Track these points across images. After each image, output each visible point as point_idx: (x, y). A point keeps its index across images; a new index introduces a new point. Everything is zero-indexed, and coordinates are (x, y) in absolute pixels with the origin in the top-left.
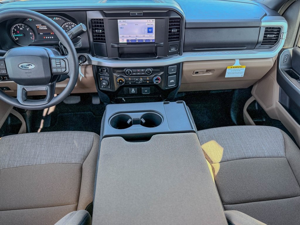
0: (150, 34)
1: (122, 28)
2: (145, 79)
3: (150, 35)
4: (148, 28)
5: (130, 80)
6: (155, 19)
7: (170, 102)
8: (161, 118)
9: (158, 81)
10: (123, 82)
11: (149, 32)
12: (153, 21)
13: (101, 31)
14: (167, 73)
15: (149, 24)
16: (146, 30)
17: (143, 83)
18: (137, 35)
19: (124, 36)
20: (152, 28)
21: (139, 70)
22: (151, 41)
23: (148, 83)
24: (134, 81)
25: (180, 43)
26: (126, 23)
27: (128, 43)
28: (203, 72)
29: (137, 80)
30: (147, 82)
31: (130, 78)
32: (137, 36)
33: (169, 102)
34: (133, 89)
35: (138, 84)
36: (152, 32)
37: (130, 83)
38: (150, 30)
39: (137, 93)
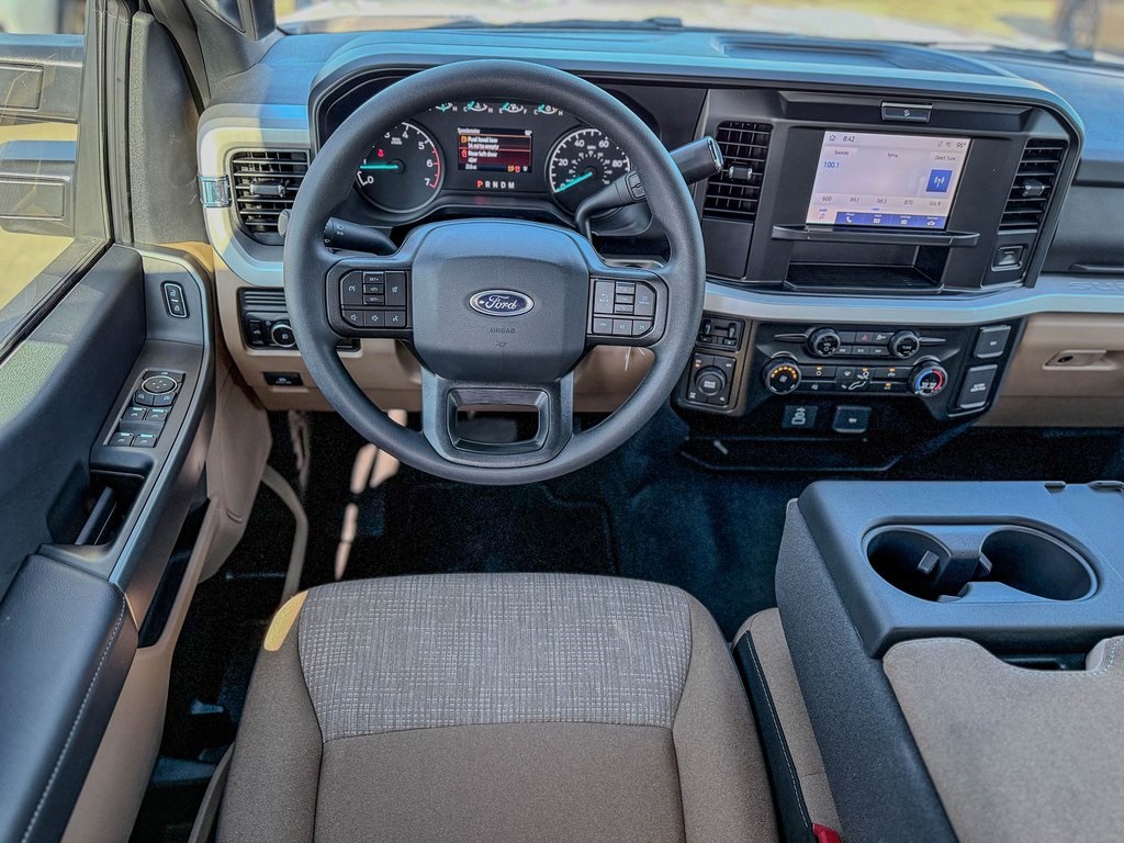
0: (936, 197)
1: (831, 165)
2: (880, 372)
3: (934, 200)
4: (935, 173)
5: (819, 374)
6: (972, 137)
7: (1068, 486)
8: (1077, 560)
9: (933, 385)
10: (790, 381)
11: (932, 188)
12: (960, 145)
13: (750, 172)
14: (971, 355)
15: (941, 155)
16: (925, 181)
17: (868, 388)
18: (884, 198)
19: (829, 199)
20: (948, 174)
21: (865, 338)
22: (931, 224)
23: (887, 391)
24: (833, 378)
25: (1038, 238)
26: (852, 146)
27: (836, 227)
28: (1090, 359)
29: (847, 374)
30: (884, 385)
31: (819, 368)
32: (880, 201)
33: (1064, 483)
34: (802, 410)
35: (847, 390)
36: (943, 189)
37: (815, 387)
38: (939, 181)
39: (811, 425)
